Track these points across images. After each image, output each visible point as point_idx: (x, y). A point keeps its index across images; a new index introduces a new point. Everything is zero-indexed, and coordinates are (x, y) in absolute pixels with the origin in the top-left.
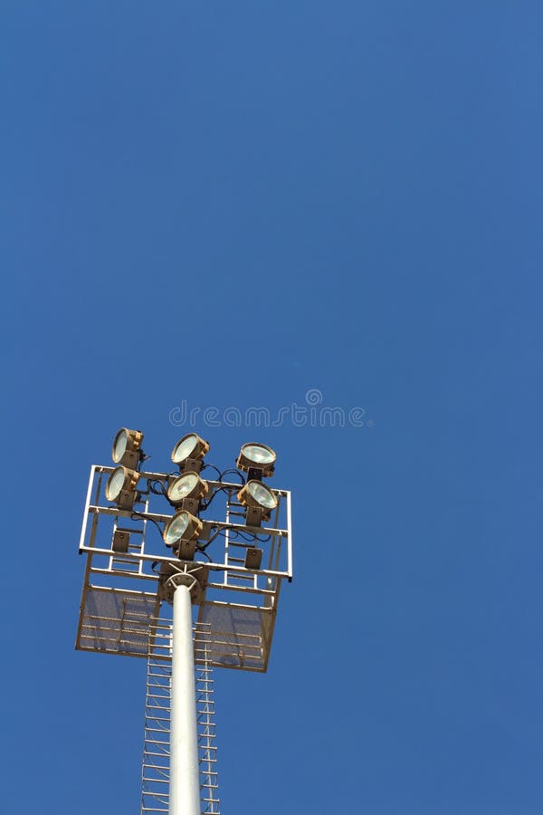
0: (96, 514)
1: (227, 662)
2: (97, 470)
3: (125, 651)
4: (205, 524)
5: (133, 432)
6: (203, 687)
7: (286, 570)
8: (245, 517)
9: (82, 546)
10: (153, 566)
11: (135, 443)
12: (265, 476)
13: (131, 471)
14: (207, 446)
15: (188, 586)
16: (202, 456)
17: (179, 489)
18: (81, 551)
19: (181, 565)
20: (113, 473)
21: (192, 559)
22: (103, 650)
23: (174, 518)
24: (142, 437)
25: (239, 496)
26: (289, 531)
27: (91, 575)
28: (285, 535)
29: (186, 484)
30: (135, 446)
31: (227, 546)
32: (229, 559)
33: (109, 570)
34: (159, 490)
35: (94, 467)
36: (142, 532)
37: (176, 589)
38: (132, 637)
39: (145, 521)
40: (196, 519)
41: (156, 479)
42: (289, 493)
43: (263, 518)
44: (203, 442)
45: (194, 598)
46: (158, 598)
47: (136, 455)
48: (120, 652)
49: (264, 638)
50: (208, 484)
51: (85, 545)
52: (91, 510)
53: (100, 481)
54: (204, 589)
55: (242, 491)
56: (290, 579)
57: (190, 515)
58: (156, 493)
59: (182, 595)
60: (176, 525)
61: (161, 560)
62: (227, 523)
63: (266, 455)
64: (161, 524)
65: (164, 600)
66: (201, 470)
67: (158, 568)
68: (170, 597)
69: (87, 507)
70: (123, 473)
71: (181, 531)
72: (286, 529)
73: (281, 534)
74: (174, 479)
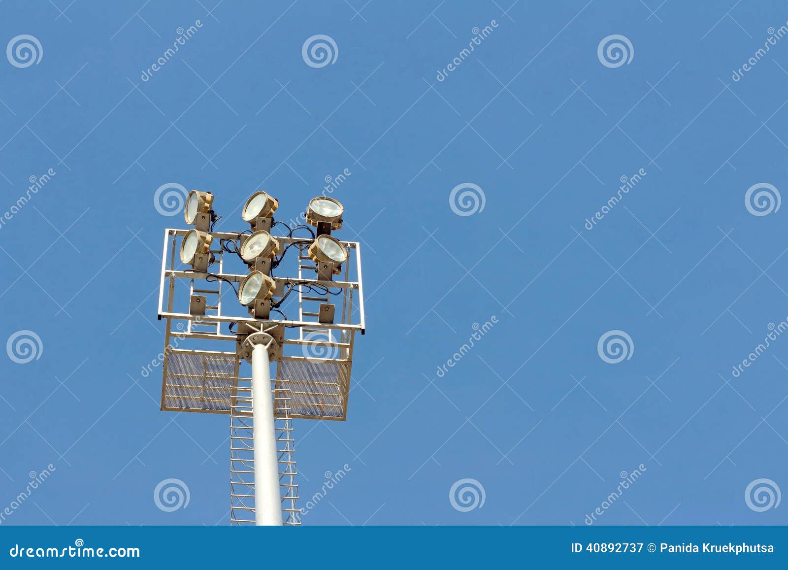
0: (172, 278)
1: (307, 413)
2: (171, 233)
3: (208, 409)
4: (278, 281)
5: (203, 194)
7: (359, 322)
8: (316, 272)
9: (160, 312)
10: (230, 327)
11: (207, 205)
12: (334, 229)
13: (204, 234)
14: (276, 203)
15: (266, 344)
16: (271, 214)
17: (251, 248)
18: (160, 317)
19: (258, 324)
20: (187, 236)
21: (267, 318)
22: (187, 409)
23: (248, 278)
24: (212, 198)
25: (310, 252)
26: (360, 283)
27: (171, 338)
28: (356, 287)
29: (258, 243)
30: (206, 208)
31: (301, 301)
32: (303, 314)
33: (189, 333)
34: (232, 248)
35: (167, 231)
36: (218, 293)
37: (252, 349)
38: (214, 395)
39: (221, 281)
40: (269, 279)
41: (229, 239)
42: (358, 244)
43: (334, 272)
44: (272, 199)
45: (271, 356)
46: (238, 357)
47: (208, 216)
48: (204, 410)
49: (342, 387)
50: (279, 240)
51: (163, 310)
52: (167, 274)
53: (174, 244)
54: (280, 346)
55: (313, 246)
56: (363, 331)
57: (263, 275)
58: (230, 251)
59: (260, 353)
60: (250, 285)
61: (238, 321)
62: (300, 279)
63: (334, 208)
64: (235, 284)
65: (243, 358)
66: (272, 227)
67: (235, 328)
68: (249, 356)
69: (164, 271)
70: (196, 235)
71: (256, 290)
72: (357, 281)
73: (352, 286)
74: (246, 237)
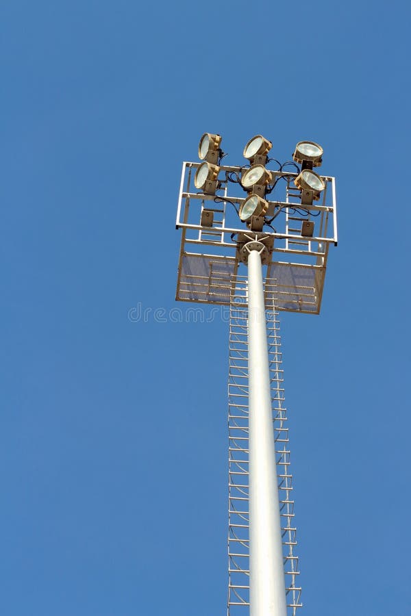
0: (188, 199)
1: (291, 308)
2: (187, 165)
3: (213, 301)
4: (270, 204)
5: (214, 136)
6: (272, 327)
7: (333, 237)
8: (300, 198)
9: (178, 223)
10: (232, 237)
11: (216, 144)
12: (315, 166)
13: (213, 166)
14: (270, 145)
15: (259, 251)
16: (266, 152)
17: (250, 178)
18: (177, 227)
19: (253, 235)
20: (200, 168)
21: (261, 231)
22: (196, 300)
23: (247, 200)
24: (221, 139)
25: (295, 182)
26: (334, 208)
27: (186, 244)
28: (331, 211)
29: (255, 174)
30: (216, 146)
31: (287, 220)
32: (289, 230)
33: (199, 240)
34: (236, 180)
35: (185, 163)
36: (223, 211)
37: (248, 254)
38: (218, 290)
39: (225, 203)
40: (263, 201)
41: (233, 171)
42: (333, 179)
43: (314, 198)
44: (267, 142)
45: (263, 260)
46: (236, 261)
47: (217, 153)
48: (209, 302)
49: (317, 289)
50: (272, 173)
51: (180, 222)
52: (184, 196)
53: (190, 174)
54: (270, 253)
55: (298, 178)
56: (336, 244)
57: (258, 197)
58: (233, 181)
59: (254, 257)
60: (248, 205)
61: (238, 232)
62: (287, 203)
63: (315, 150)
64: (237, 205)
65: (241, 261)
66: (266, 163)
67: (235, 238)
68: (245, 260)
69: (181, 193)
70: (207, 167)
71: (252, 209)
72: (332, 206)
73: (328, 210)
74: (246, 170)
